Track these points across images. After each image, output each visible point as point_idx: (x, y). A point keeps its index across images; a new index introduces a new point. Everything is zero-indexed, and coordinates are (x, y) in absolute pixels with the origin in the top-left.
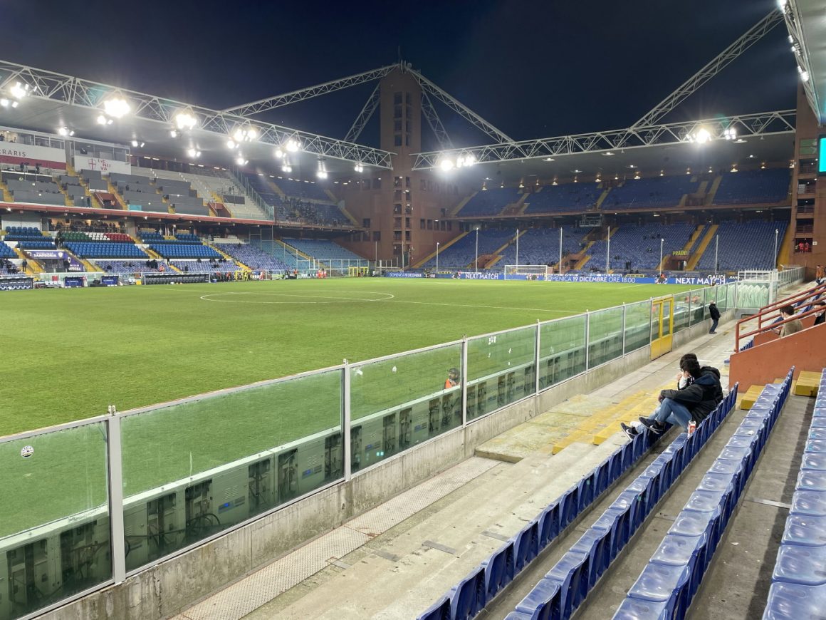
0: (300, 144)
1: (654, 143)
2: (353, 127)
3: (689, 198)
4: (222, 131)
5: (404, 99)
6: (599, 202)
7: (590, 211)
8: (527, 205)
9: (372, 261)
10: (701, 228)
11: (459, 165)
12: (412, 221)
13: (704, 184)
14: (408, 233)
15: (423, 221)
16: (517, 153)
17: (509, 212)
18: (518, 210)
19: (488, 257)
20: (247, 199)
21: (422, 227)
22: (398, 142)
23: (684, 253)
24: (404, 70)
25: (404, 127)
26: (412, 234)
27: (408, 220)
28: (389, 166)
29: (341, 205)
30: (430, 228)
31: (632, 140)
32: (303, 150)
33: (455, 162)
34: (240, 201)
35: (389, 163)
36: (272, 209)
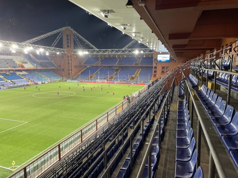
0: (43, 49)
1: (128, 52)
2: (55, 41)
3: (135, 63)
4: (23, 48)
5: (69, 36)
6: (117, 63)
7: (115, 65)
8: (101, 62)
9: (63, 77)
10: (138, 69)
11: (84, 54)
12: (72, 66)
13: (138, 60)
14: (71, 69)
15: (75, 66)
16: (98, 52)
17: (96, 64)
18: (99, 63)
19: (92, 75)
20: (28, 62)
21: (75, 67)
22: (68, 46)
23: (134, 76)
24: (69, 29)
25: (69, 43)
26: (72, 70)
27: (71, 66)
28: (66, 53)
29: (53, 62)
30: (77, 67)
31: (123, 51)
32: (44, 51)
33: (83, 53)
34: (26, 63)
35: (66, 52)
36: (35, 65)
